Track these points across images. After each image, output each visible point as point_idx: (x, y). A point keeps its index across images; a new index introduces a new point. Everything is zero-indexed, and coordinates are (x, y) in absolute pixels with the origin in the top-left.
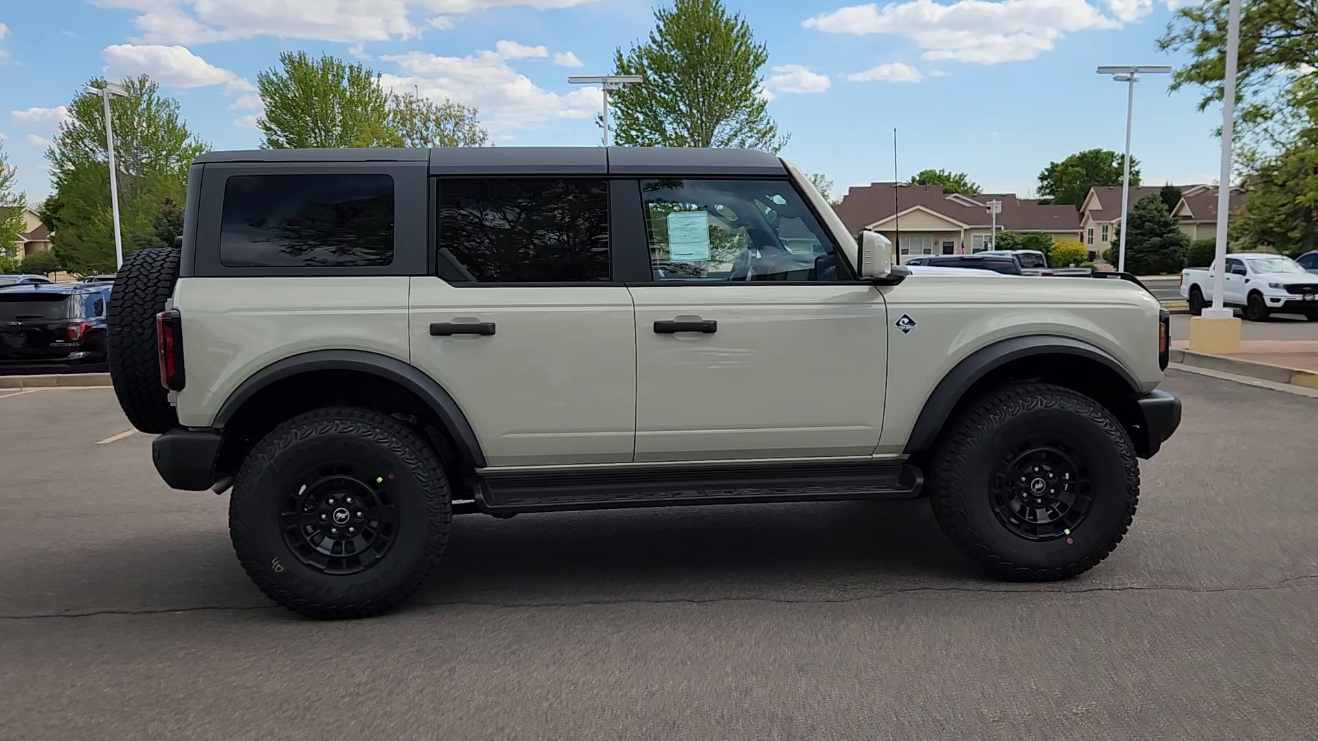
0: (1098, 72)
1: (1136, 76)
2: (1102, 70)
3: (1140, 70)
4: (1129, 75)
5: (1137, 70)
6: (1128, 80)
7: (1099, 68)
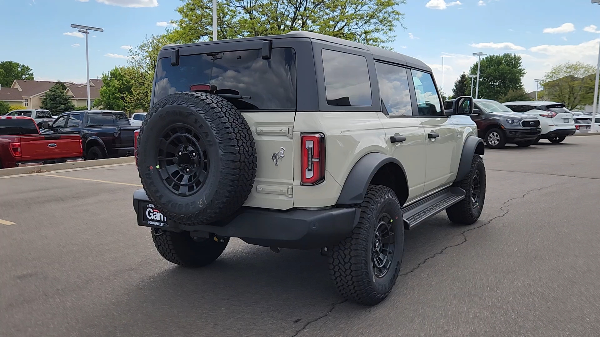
0: (72, 27)
1: (88, 31)
2: (73, 26)
3: (90, 28)
4: (85, 30)
5: (89, 28)
6: (85, 32)
7: (72, 25)
